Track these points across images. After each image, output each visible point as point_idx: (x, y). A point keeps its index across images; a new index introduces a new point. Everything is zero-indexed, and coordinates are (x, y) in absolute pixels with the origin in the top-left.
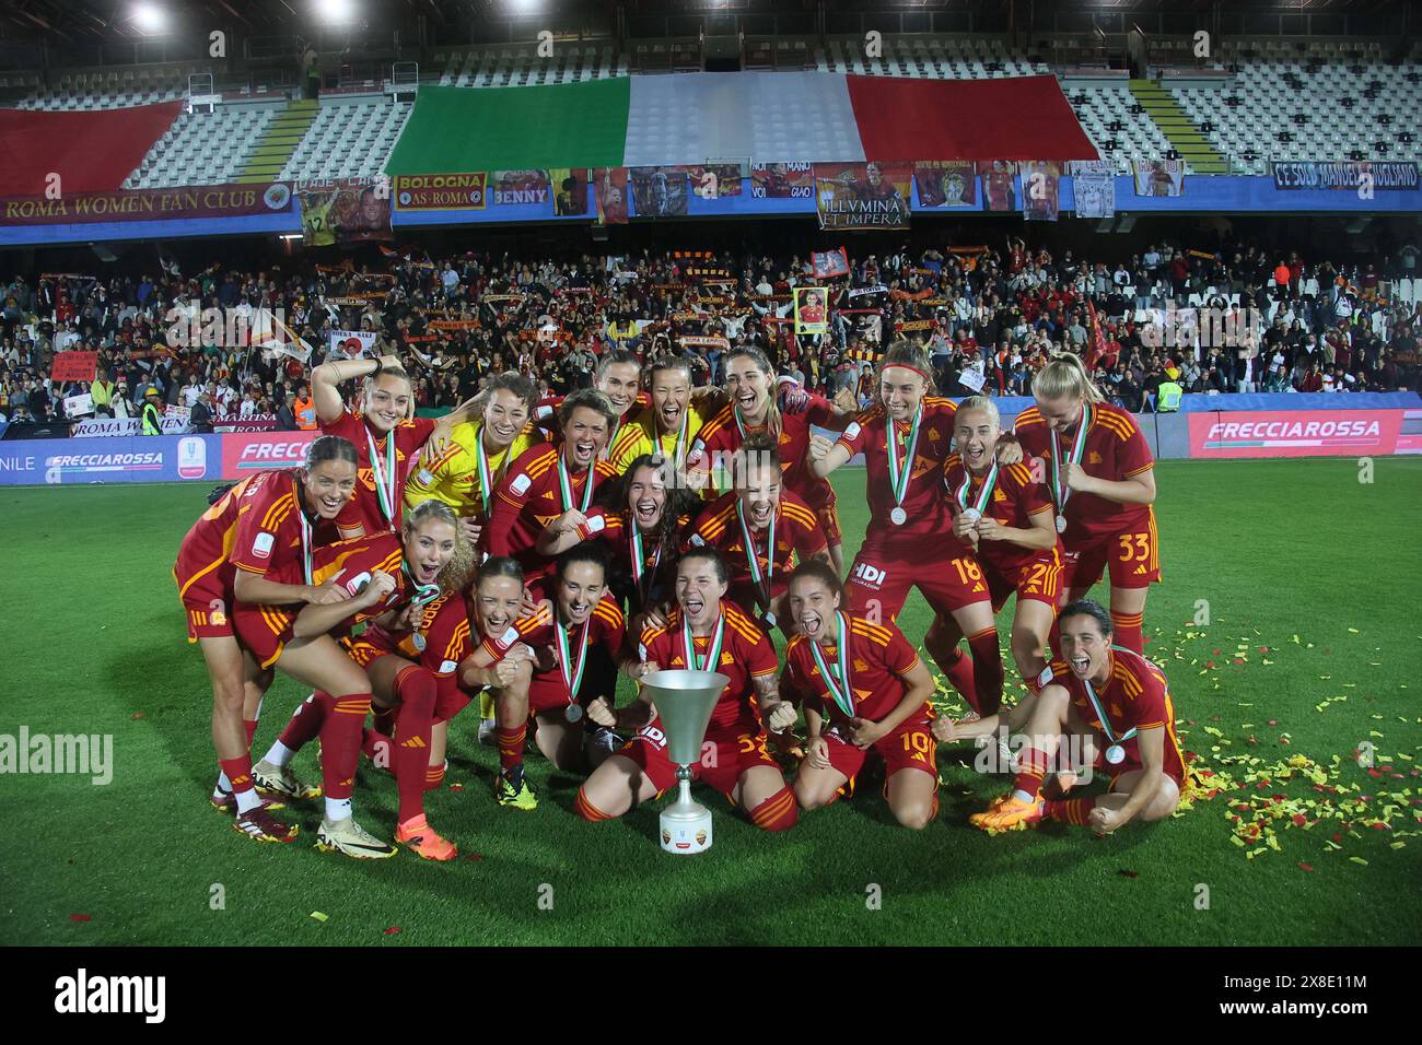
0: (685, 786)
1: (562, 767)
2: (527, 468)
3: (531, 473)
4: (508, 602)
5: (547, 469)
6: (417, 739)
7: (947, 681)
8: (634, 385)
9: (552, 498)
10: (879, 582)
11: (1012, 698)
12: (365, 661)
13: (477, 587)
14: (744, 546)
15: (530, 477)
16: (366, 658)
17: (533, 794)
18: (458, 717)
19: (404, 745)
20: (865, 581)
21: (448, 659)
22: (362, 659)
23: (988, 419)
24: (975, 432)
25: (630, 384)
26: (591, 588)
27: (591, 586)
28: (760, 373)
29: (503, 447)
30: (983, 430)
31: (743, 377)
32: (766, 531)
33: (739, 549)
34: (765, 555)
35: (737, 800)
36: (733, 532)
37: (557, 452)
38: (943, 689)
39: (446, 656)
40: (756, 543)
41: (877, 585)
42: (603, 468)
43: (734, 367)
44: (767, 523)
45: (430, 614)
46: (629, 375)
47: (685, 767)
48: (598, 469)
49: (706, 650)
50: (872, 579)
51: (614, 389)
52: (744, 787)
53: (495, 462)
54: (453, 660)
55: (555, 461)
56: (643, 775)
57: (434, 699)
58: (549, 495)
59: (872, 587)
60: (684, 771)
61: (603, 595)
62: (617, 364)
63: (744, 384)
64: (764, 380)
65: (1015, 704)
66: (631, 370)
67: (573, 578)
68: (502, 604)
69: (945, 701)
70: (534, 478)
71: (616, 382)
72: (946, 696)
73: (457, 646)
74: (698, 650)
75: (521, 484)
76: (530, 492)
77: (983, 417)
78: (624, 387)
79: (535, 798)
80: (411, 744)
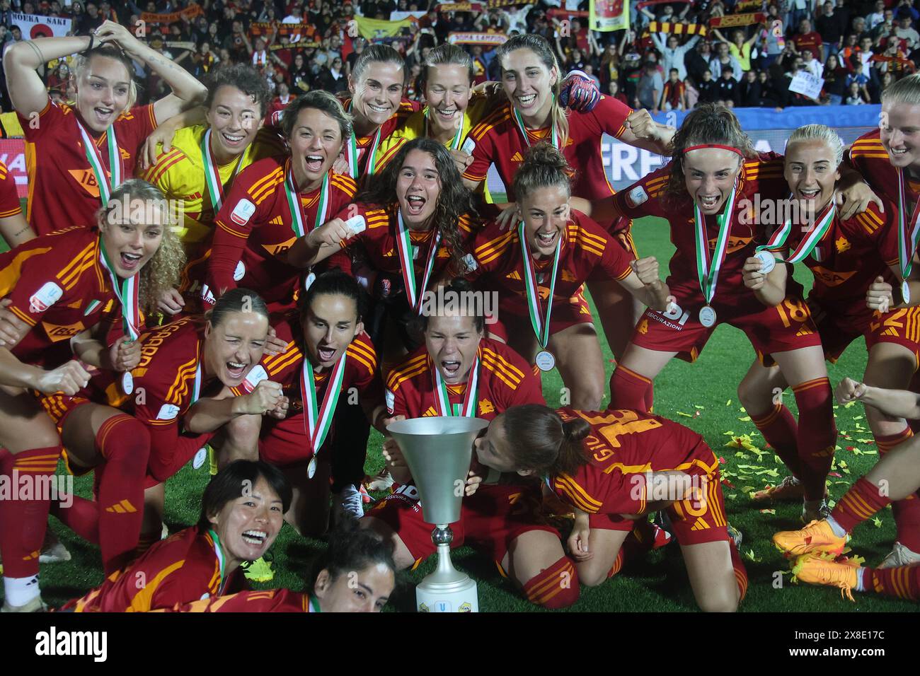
0: (444, 550)
1: (304, 533)
2: (250, 192)
3: (254, 197)
4: (254, 343)
5: (273, 191)
6: (125, 503)
7: (763, 441)
8: (396, 90)
9: (281, 223)
10: (682, 323)
11: (843, 464)
12: (61, 410)
13: (214, 325)
14: (523, 274)
15: (253, 202)
16: (63, 407)
17: (269, 564)
18: (180, 475)
19: (110, 510)
20: (665, 319)
21: (170, 402)
22: (58, 407)
23: (828, 152)
24: (810, 168)
25: (392, 88)
26: (341, 325)
27: (340, 323)
28: (543, 68)
29: (232, 157)
30: (820, 166)
31: (523, 74)
32: (550, 258)
33: (518, 277)
34: (547, 285)
35: (507, 570)
36: (511, 256)
37: (283, 170)
38: (757, 451)
39: (168, 398)
40: (537, 272)
41: (680, 325)
42: (340, 183)
43: (512, 62)
44: (552, 249)
45: (150, 351)
46: (390, 76)
47: (443, 527)
48: (334, 183)
49: (463, 399)
50: (674, 317)
51: (374, 93)
52: (515, 554)
53: (226, 173)
54: (176, 404)
55: (281, 180)
56: (396, 537)
57: (148, 452)
58: (278, 221)
59: (673, 326)
60: (442, 533)
61: (356, 333)
62: (378, 63)
63: (526, 82)
64: (548, 77)
65: (847, 471)
66: (391, 71)
67: (321, 314)
68: (246, 343)
69: (759, 464)
70: (258, 202)
71: (375, 84)
72: (760, 458)
73: (182, 388)
74: (453, 399)
75: (244, 211)
76: (254, 219)
77: (821, 150)
78: (385, 90)
79: (272, 568)
80: (118, 509)
